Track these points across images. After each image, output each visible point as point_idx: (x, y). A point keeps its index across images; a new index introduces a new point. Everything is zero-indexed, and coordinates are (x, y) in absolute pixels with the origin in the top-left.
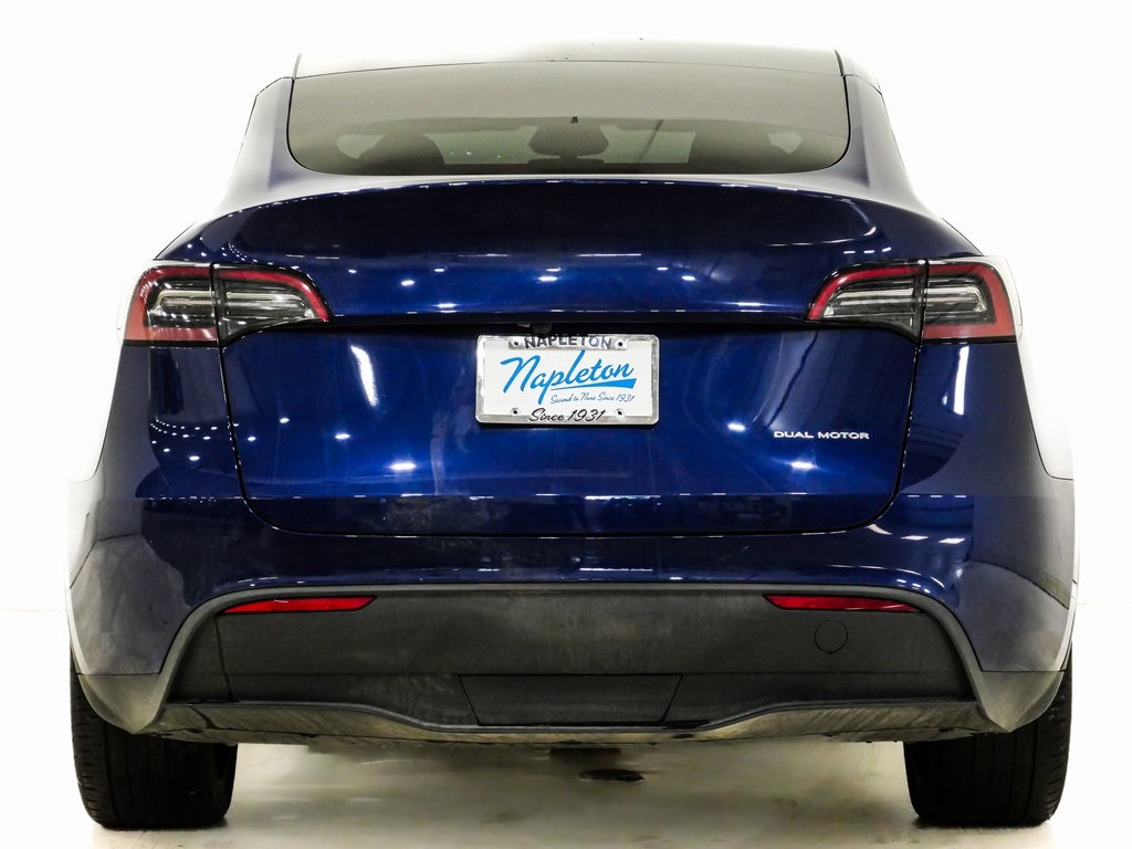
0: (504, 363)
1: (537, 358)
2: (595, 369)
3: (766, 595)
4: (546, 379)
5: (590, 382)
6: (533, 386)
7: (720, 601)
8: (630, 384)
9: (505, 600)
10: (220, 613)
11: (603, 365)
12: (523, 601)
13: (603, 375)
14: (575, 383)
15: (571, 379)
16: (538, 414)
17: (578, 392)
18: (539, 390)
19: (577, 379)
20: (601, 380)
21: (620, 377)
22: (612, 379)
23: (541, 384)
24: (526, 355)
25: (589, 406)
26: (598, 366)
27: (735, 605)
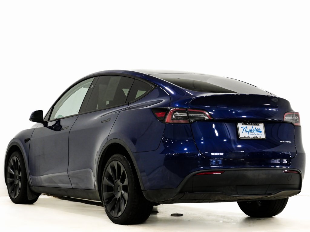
0: (242, 128)
2: (255, 129)
4: (248, 131)
5: (255, 131)
6: (247, 132)
8: (261, 132)
9: (246, 171)
10: (195, 175)
12: (249, 172)
13: (257, 130)
15: (252, 131)
16: (248, 137)
17: (253, 133)
20: (256, 131)
21: (259, 131)
22: (258, 131)
24: (245, 126)
25: (256, 136)
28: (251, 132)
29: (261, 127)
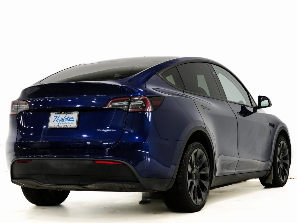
0: (54, 117)
1: (59, 116)
2: (68, 118)
3: (93, 161)
5: (67, 120)
6: (58, 121)
7: (85, 161)
8: (73, 121)
10: (14, 163)
11: (69, 117)
13: (69, 119)
14: (65, 121)
16: (58, 126)
18: (59, 122)
19: (65, 120)
20: (69, 120)
21: (72, 119)
22: (70, 120)
23: (59, 121)
24: (58, 115)
25: (66, 125)
26: (68, 117)
27: (88, 162)
28: (63, 121)
29: (75, 115)
